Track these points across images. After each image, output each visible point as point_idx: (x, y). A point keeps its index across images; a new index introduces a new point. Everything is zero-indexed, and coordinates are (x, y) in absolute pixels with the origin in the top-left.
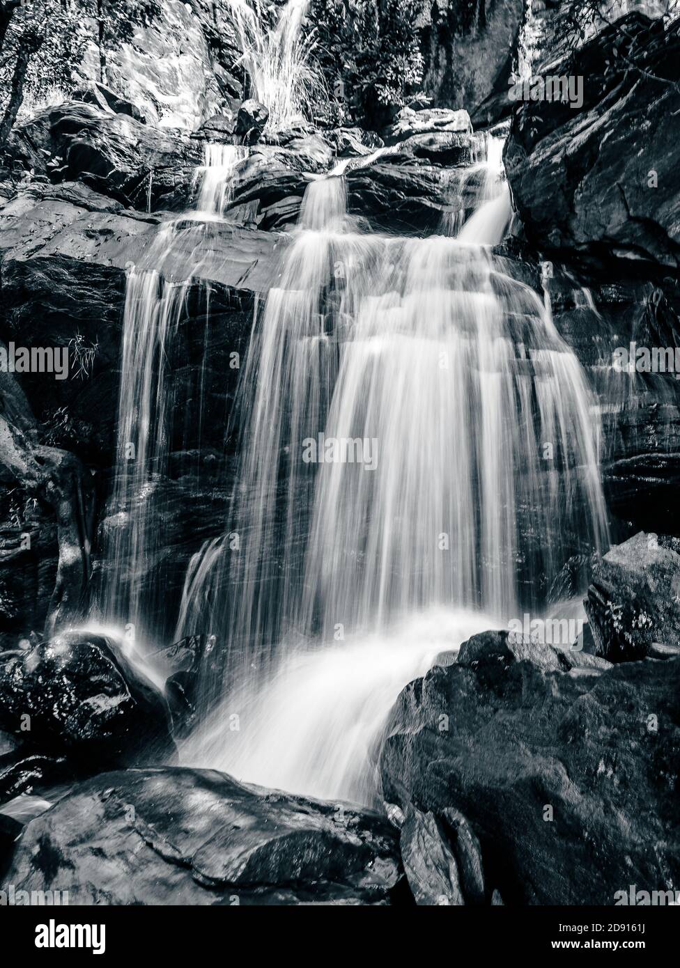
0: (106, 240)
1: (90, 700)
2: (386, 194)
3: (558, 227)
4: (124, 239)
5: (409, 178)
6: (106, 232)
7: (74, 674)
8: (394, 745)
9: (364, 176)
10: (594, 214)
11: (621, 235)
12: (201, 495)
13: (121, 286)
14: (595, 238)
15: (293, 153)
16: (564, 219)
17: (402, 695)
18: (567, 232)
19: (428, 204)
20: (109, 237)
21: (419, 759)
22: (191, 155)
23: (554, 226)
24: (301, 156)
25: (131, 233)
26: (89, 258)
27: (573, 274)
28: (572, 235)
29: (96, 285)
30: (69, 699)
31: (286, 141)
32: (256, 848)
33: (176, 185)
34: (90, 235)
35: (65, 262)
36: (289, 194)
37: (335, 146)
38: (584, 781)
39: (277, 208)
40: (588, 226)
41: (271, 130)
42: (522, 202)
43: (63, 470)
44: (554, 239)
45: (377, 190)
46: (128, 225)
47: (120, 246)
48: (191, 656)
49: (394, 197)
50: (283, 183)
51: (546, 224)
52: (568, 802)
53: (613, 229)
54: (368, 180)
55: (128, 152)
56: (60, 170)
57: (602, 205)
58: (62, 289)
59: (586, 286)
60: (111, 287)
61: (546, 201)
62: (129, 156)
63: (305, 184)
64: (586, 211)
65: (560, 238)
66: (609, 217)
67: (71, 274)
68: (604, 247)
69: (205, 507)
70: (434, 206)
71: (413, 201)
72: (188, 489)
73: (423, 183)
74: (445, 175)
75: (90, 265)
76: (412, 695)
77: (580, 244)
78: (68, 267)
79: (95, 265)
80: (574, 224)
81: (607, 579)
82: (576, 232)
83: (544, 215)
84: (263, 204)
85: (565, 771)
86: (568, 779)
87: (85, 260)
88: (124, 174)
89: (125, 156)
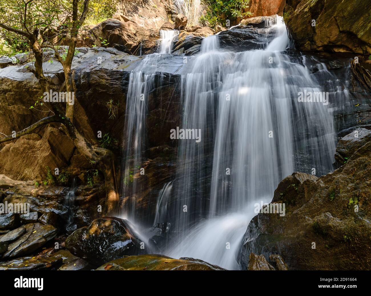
0: (122, 63)
1: (115, 244)
2: (235, 40)
3: (309, 40)
4: (129, 62)
5: (244, 33)
7: (108, 233)
9: (225, 34)
10: (324, 32)
11: (337, 40)
12: (162, 164)
13: (127, 79)
14: (326, 43)
15: (198, 33)
16: (311, 36)
18: (313, 41)
19: (253, 42)
20: (123, 62)
21: (258, 249)
22: (157, 35)
23: (307, 40)
24: (201, 35)
25: (132, 60)
26: (115, 69)
27: (317, 59)
28: (315, 43)
29: (117, 79)
30: (106, 243)
31: (195, 30)
32: (175, 268)
33: (151, 47)
34: (116, 62)
35: (105, 71)
36: (196, 44)
37: (214, 30)
38: (341, 214)
39: (190, 50)
40: (322, 38)
41: (188, 26)
42: (292, 30)
43: (108, 157)
44: (308, 46)
45: (231, 39)
46: (132, 58)
47: (127, 64)
48: (160, 231)
49: (238, 41)
50: (193, 40)
51: (303, 39)
52: (333, 226)
53: (333, 38)
54: (228, 35)
55: (132, 36)
56: (106, 45)
57: (328, 27)
58: (104, 81)
59: (323, 62)
60: (124, 79)
61: (303, 29)
62: (133, 38)
63: (202, 39)
64: (321, 31)
65: (310, 45)
66: (331, 33)
67: (108, 76)
68: (329, 48)
69: (164, 169)
70: (255, 42)
71: (246, 41)
72: (157, 163)
73: (250, 34)
74: (259, 31)
75: (115, 71)
76: (254, 224)
77: (319, 47)
78: (106, 73)
79: (117, 71)
80: (316, 38)
81: (344, 148)
82: (317, 42)
83: (302, 36)
84: (186, 49)
85: (330, 214)
86: (332, 217)
87: (113, 70)
88: (131, 45)
89: (131, 37)
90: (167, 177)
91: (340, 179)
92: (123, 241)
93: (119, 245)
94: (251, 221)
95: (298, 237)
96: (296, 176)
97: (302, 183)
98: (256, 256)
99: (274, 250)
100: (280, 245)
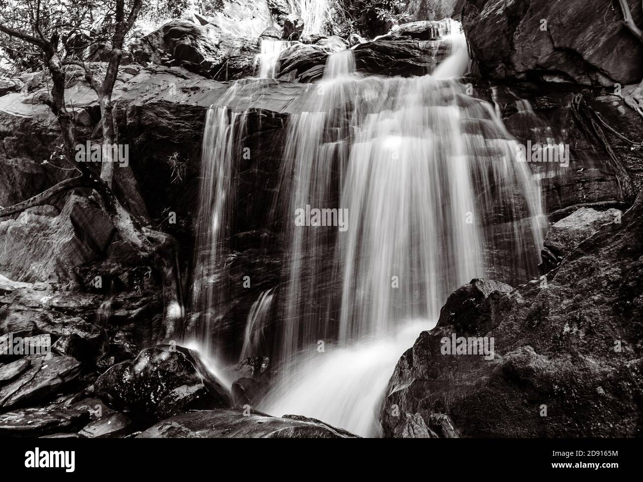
0: (195, 93)
1: (176, 390)
2: (382, 58)
3: (503, 62)
4: (206, 92)
5: (397, 47)
6: (195, 89)
7: (165, 371)
8: (393, 400)
9: (366, 48)
10: (528, 49)
11: (549, 63)
12: (258, 261)
13: (203, 119)
14: (530, 67)
15: (320, 47)
16: (507, 55)
17: (398, 365)
18: (509, 64)
19: (411, 62)
20: (197, 91)
21: (411, 404)
22: (253, 48)
23: (500, 61)
24: (325, 49)
25: (211, 88)
26: (183, 102)
27: (515, 93)
28: (514, 66)
29: (187, 119)
30: (162, 387)
31: (316, 41)
32: (274, 432)
33: (243, 67)
34: (184, 90)
35: (167, 105)
36: (317, 64)
37: (349, 43)
38: (550, 350)
39: (308, 73)
40: (525, 59)
42: (476, 45)
43: (167, 246)
44: (501, 71)
45: (375, 56)
46: (210, 85)
47: (204, 95)
48: (251, 370)
49: (388, 60)
50: (312, 57)
51: (494, 60)
52: (537, 369)
53: (543, 59)
54: (369, 50)
55: (212, 48)
56: (169, 62)
57: (535, 41)
58: (165, 122)
59: (525, 98)
60: (197, 120)
61: (494, 43)
62: (214, 51)
63: (327, 56)
64: (523, 47)
65: (505, 70)
66: (539, 50)
67: (171, 113)
68: (536, 74)
69: (261, 269)
70: (415, 63)
71: (401, 61)
72: (250, 258)
73: (407, 50)
74: (422, 44)
75: (183, 106)
76: (406, 363)
77: (520, 73)
78: (169, 109)
79: (187, 106)
80: (514, 58)
81: (557, 240)
82: (516, 64)
83: (492, 54)
84: (300, 71)
85: (532, 349)
86: (535, 353)
87: (180, 103)
88: (210, 63)
89: (210, 51)
90: (264, 282)
91: (549, 292)
92: (190, 385)
93: (183, 392)
94: (402, 358)
95: (478, 386)
96: (477, 284)
97: (486, 296)
98: (408, 415)
99: (439, 407)
100: (449, 398)
